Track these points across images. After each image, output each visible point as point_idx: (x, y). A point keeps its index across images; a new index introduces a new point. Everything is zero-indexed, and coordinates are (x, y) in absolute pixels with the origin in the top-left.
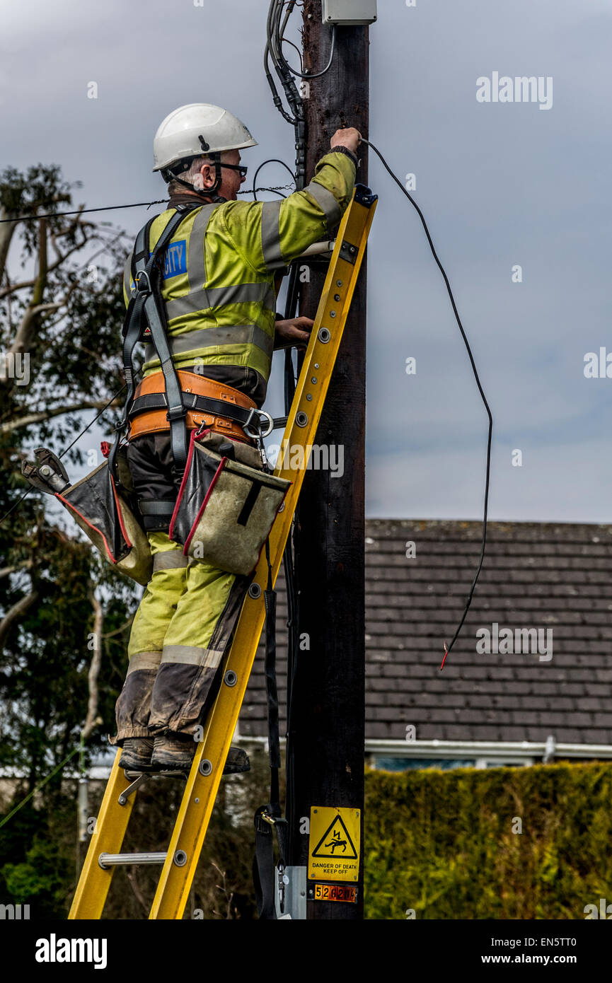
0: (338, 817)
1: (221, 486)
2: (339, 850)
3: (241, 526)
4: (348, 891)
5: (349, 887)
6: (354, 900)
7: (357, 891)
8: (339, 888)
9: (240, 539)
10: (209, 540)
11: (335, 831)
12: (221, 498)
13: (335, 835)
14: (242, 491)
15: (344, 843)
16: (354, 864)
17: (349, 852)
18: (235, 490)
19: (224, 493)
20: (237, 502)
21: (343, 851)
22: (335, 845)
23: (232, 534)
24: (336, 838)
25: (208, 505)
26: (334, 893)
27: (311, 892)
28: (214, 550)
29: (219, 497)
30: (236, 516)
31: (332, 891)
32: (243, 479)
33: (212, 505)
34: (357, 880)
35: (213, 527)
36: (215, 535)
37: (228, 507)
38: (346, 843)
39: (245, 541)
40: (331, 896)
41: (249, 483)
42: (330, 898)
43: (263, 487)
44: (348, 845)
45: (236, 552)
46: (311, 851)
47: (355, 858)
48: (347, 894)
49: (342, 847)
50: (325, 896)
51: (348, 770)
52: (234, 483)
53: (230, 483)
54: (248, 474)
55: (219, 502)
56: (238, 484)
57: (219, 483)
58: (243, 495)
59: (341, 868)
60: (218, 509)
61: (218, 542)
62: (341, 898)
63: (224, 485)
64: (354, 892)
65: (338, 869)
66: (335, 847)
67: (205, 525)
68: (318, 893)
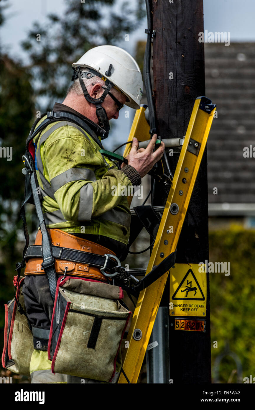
0: (190, 271)
1: (70, 323)
2: (191, 294)
3: (91, 350)
4: (199, 323)
5: (199, 321)
6: (203, 330)
7: (205, 323)
8: (192, 322)
9: (92, 358)
10: (68, 361)
11: (188, 281)
12: (72, 331)
13: (188, 284)
14: (87, 324)
15: (195, 289)
16: (203, 304)
17: (199, 295)
18: (81, 325)
19: (73, 327)
20: (84, 333)
21: (194, 295)
22: (189, 291)
23: (85, 356)
24: (189, 285)
25: (63, 337)
26: (188, 325)
27: (172, 325)
28: (74, 368)
29: (70, 330)
30: (86, 343)
31: (187, 323)
32: (86, 316)
33: (66, 336)
34: (205, 315)
35: (69, 352)
36: (71, 357)
37: (78, 337)
38: (196, 289)
39: (97, 360)
40: (186, 328)
41: (92, 318)
42: (185, 329)
43: (104, 320)
44: (198, 290)
45: (92, 367)
46: (171, 296)
47: (203, 299)
48: (199, 326)
49: (194, 292)
50: (182, 328)
51: (197, 236)
52: (79, 319)
53: (76, 320)
54: (89, 312)
55: (70, 334)
56: (82, 320)
57: (68, 320)
58: (88, 326)
59: (193, 307)
60: (70, 339)
61: (75, 362)
62: (194, 329)
63: (72, 322)
64: (203, 325)
65: (191, 308)
66: (188, 292)
67: (63, 351)
68: (177, 326)
